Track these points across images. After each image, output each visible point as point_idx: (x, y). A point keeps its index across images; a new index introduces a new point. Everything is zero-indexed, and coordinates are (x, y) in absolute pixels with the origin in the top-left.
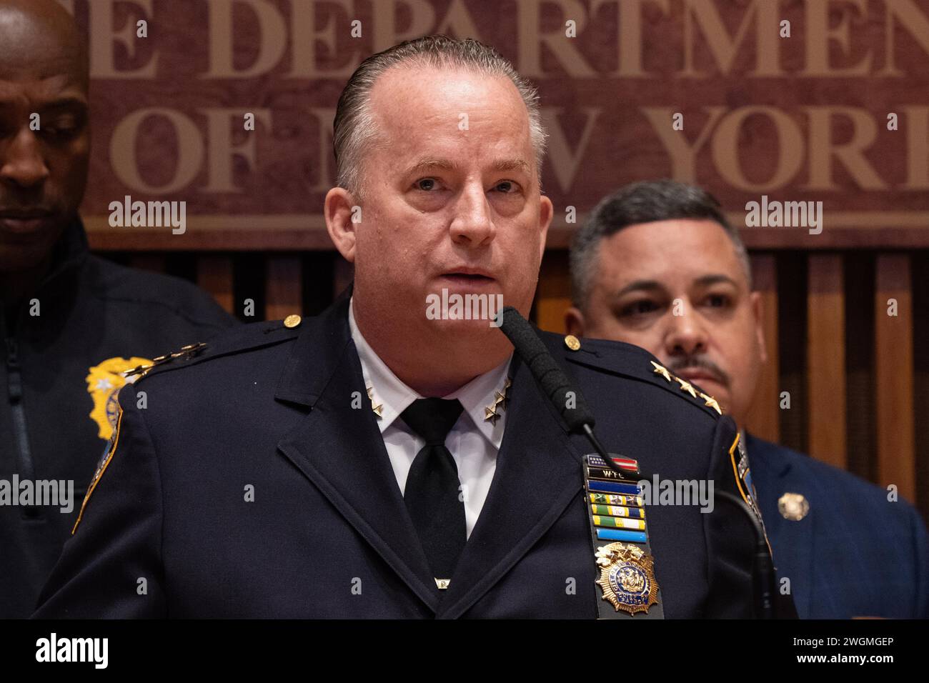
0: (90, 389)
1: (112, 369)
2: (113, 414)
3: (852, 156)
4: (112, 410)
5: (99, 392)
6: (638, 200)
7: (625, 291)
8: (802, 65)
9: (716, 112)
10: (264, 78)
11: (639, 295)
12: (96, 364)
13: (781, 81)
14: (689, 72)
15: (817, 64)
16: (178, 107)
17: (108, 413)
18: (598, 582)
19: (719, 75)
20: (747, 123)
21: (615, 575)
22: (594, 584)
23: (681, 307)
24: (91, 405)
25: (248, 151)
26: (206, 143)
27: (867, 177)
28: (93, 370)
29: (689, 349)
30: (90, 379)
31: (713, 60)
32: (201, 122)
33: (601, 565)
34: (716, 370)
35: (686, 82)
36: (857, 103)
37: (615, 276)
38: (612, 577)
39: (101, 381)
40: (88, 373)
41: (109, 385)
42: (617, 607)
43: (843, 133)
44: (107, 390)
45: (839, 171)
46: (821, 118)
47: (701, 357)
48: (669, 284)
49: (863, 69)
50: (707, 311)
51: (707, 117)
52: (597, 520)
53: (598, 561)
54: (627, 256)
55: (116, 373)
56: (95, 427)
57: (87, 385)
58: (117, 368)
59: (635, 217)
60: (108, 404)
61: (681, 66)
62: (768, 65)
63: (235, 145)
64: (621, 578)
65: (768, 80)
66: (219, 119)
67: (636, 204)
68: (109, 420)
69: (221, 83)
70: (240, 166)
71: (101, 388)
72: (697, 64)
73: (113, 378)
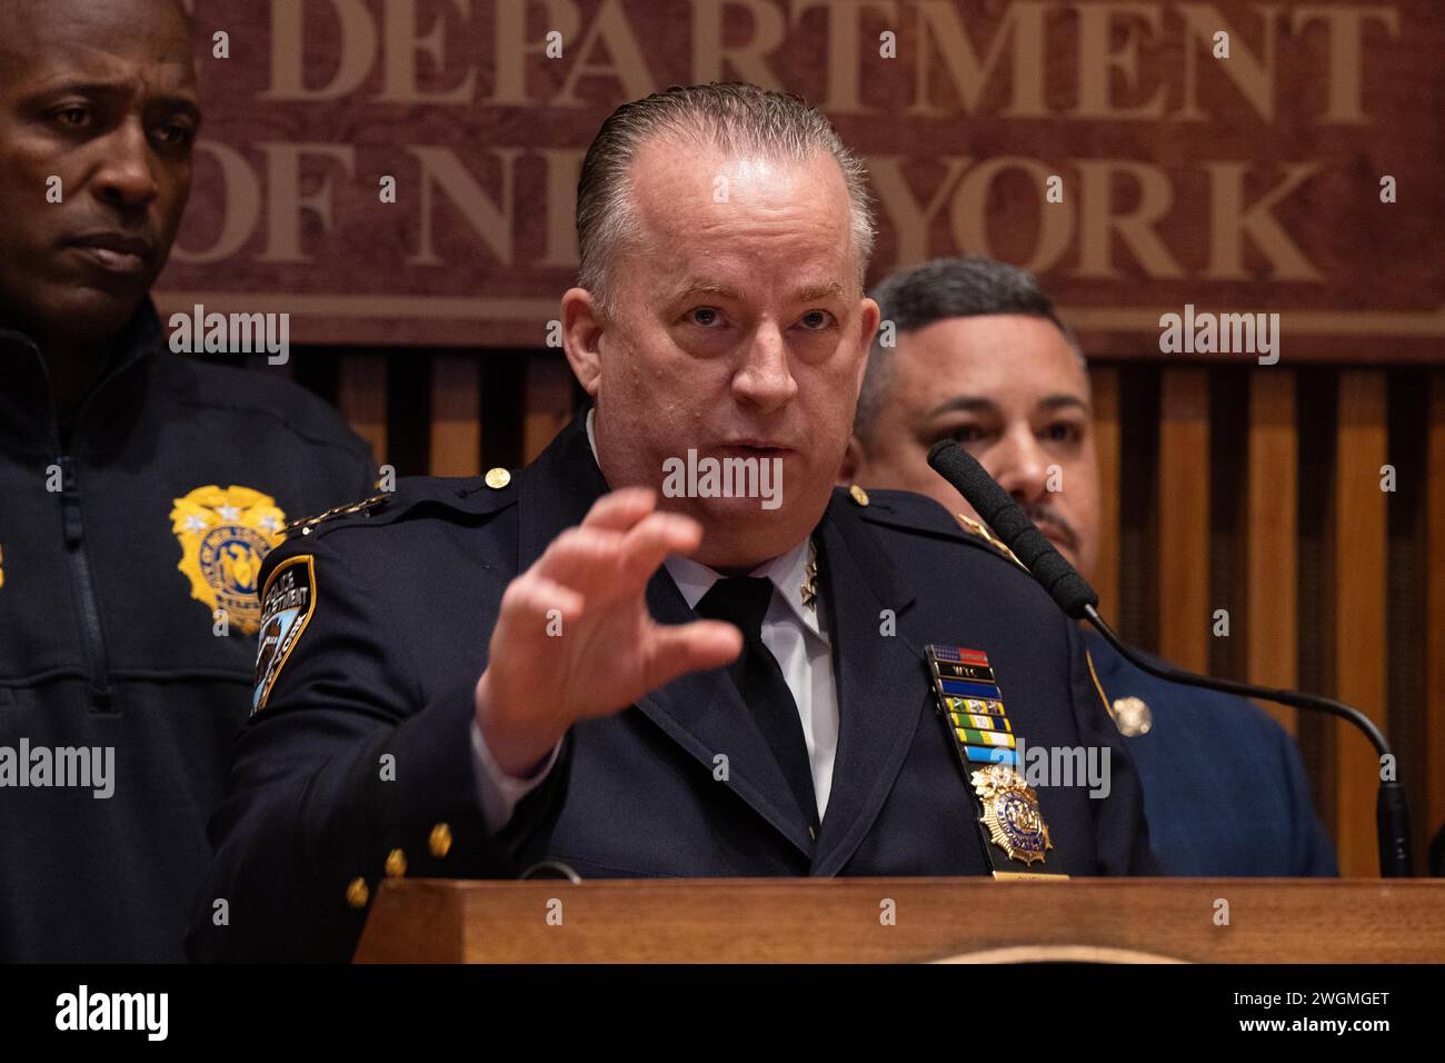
0: (176, 529)
1: (205, 502)
2: (209, 565)
3: (1138, 232)
4: (207, 560)
5: (190, 533)
6: (956, 284)
7: (941, 410)
8: (1074, 103)
9: (957, 165)
10: (345, 101)
11: (961, 417)
12: (182, 495)
13: (1045, 123)
14: (922, 107)
15: (1093, 101)
16: (226, 140)
17: (203, 564)
18: (981, 820)
19: (961, 114)
20: (999, 181)
21: (1003, 810)
22: (977, 822)
23: (1021, 437)
24: (178, 553)
25: (322, 203)
26: (264, 190)
27: (1157, 261)
28: (178, 502)
29: (1032, 497)
30: (174, 515)
31: (954, 94)
32: (258, 162)
33: (982, 796)
34: (1064, 527)
35: (918, 122)
36: (1145, 157)
37: (925, 388)
38: (1000, 814)
39: (190, 519)
40: (173, 507)
41: (203, 525)
42: (1011, 855)
43: (1126, 197)
44: (200, 531)
45: (1121, 252)
46: (1097, 175)
47: (1048, 509)
48: (1006, 403)
49: (1153, 110)
50: (1051, 445)
51: (945, 170)
52: (962, 734)
53: (978, 792)
54: (943, 359)
55: (210, 508)
56: (185, 583)
57: (172, 523)
58: (212, 501)
59: (953, 307)
60: (202, 551)
61: (911, 98)
62: (1029, 100)
63: (303, 194)
64: (1011, 814)
65: (1028, 123)
66: (283, 158)
67: (953, 290)
68: (205, 575)
69: (289, 107)
70: (310, 225)
71: (191, 529)
72: (932, 96)
73: (208, 513)
